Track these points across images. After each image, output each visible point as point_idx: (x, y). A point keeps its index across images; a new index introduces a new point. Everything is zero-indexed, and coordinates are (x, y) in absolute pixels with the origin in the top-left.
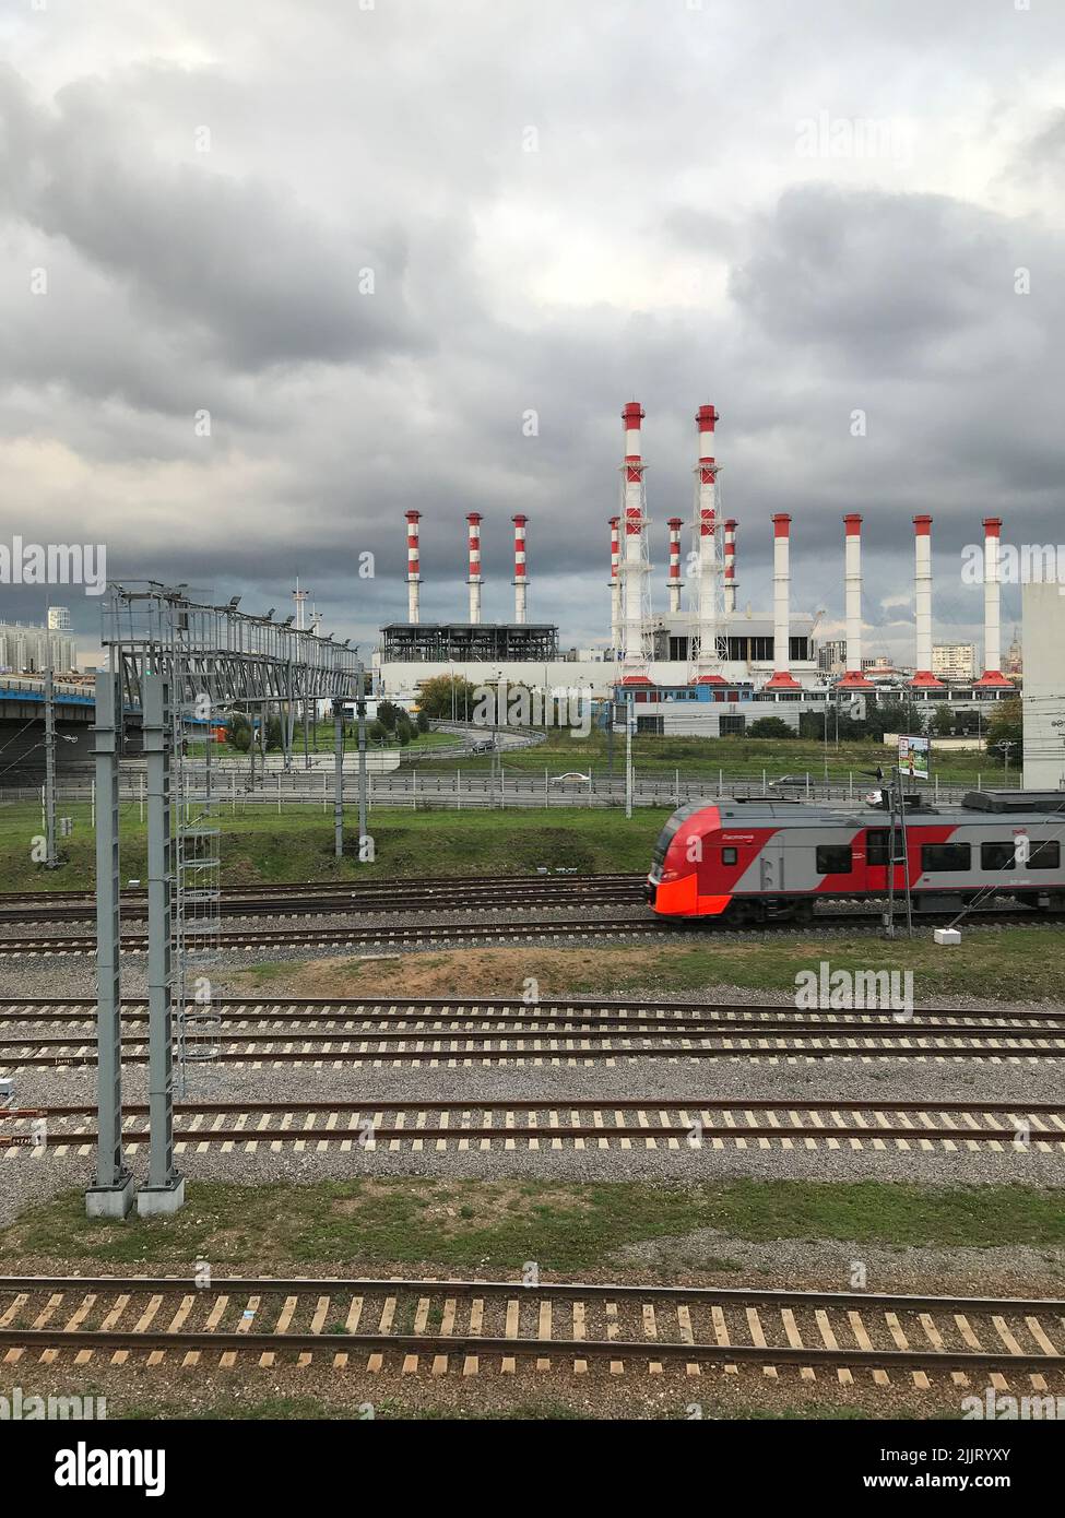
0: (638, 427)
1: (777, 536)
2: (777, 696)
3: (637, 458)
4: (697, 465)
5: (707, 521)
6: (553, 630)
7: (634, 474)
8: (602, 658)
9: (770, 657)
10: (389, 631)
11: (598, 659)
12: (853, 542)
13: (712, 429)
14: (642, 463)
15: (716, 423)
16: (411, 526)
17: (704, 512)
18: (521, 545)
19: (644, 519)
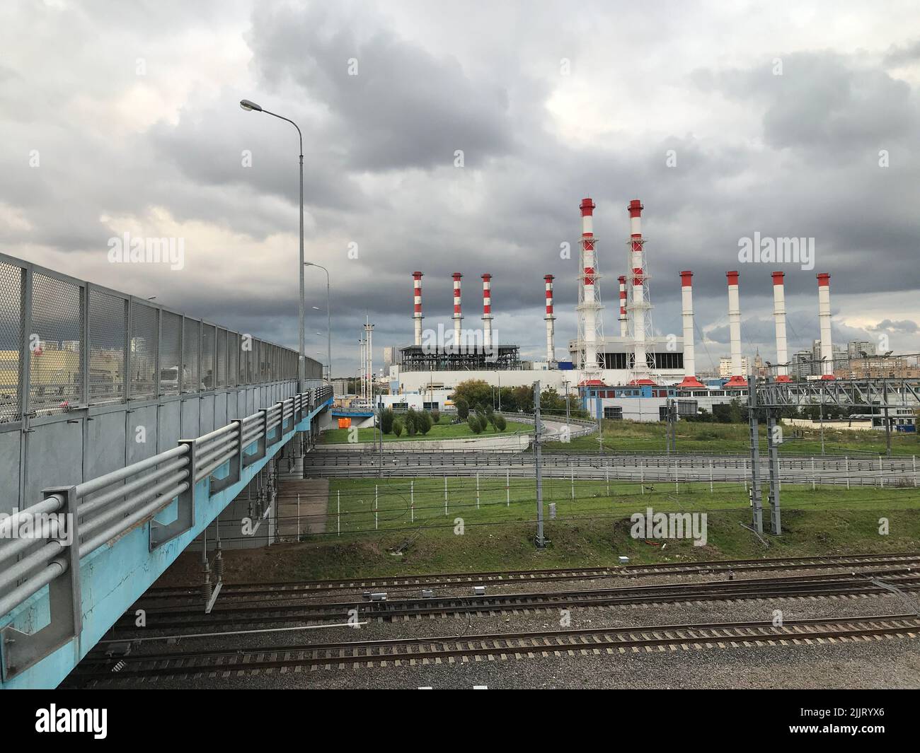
0: (591, 215)
1: (683, 286)
2: (692, 393)
3: (590, 235)
4: (629, 239)
5: (638, 276)
6: (515, 349)
7: (589, 245)
8: (547, 368)
9: (681, 366)
10: (407, 351)
11: (545, 368)
12: (733, 290)
13: (639, 215)
14: (594, 238)
15: (642, 211)
16: (416, 282)
17: (636, 270)
18: (487, 293)
19: (597, 274)
